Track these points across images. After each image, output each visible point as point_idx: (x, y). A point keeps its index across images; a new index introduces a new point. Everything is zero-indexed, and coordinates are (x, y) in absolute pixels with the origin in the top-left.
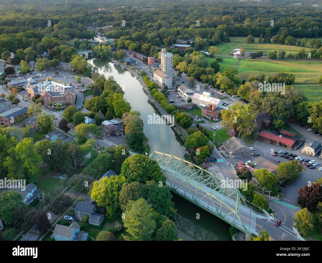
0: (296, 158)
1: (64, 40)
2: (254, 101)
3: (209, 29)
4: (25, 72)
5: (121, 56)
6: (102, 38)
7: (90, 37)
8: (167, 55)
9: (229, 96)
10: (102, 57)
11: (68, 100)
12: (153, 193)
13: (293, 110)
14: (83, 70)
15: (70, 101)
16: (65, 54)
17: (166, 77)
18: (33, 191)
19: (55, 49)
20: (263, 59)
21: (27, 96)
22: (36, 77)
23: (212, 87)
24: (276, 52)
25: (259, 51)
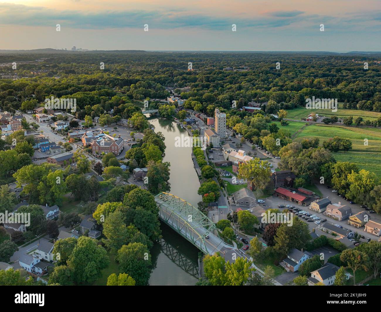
0: (300, 212)
1: (138, 99)
2: (283, 160)
3: (290, 92)
4: (87, 126)
5: (182, 115)
6: (174, 99)
7: (164, 97)
8: (220, 115)
9: (273, 157)
10: (165, 116)
11: (113, 150)
12: (139, 216)
13: (315, 169)
14: (139, 127)
15: (115, 151)
16: (129, 111)
17: (213, 136)
18: (55, 211)
19: (120, 107)
20: (338, 124)
21: (81, 146)
22: (96, 131)
23: (260, 149)
24: (352, 118)
25: (333, 116)
